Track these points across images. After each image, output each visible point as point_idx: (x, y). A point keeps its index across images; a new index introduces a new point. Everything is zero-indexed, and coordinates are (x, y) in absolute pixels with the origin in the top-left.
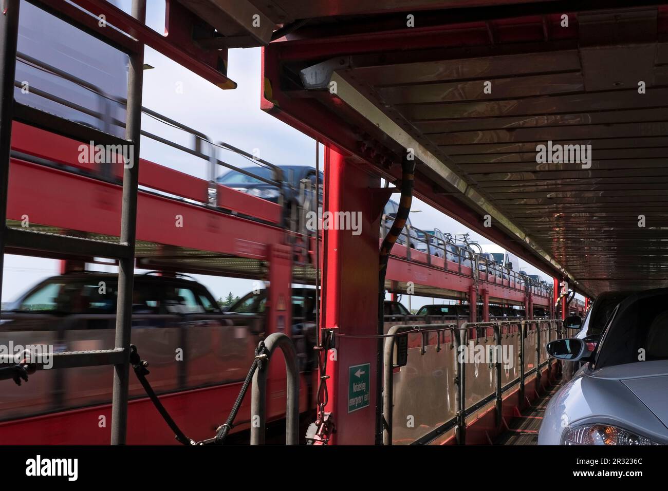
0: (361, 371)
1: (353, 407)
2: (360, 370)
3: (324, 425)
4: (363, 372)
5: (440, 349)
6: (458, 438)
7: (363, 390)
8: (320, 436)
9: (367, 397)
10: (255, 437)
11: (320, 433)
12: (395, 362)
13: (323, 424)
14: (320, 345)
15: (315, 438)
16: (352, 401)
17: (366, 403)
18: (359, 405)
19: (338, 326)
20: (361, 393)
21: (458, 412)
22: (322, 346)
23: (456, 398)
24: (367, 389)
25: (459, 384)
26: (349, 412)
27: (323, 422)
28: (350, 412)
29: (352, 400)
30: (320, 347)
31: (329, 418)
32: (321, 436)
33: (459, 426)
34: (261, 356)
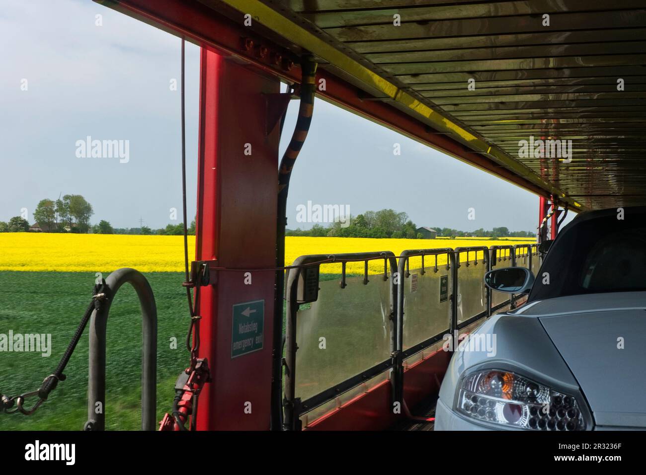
0: (251, 309)
1: (239, 351)
2: (249, 308)
3: (195, 373)
4: (254, 311)
5: (369, 281)
6: (392, 383)
7: (255, 331)
8: (189, 386)
9: (259, 339)
10: (93, 390)
11: (189, 382)
12: (300, 297)
13: (193, 372)
14: (190, 280)
15: (184, 389)
16: (237, 345)
17: (259, 345)
18: (248, 349)
19: (216, 258)
20: (252, 335)
21: (393, 353)
22: (193, 281)
23: (391, 337)
24: (260, 330)
25: (395, 320)
26: (232, 357)
27: (194, 369)
28: (234, 357)
29: (237, 343)
30: (190, 282)
31: (202, 365)
32: (191, 386)
33: (395, 369)
34: (99, 295)
